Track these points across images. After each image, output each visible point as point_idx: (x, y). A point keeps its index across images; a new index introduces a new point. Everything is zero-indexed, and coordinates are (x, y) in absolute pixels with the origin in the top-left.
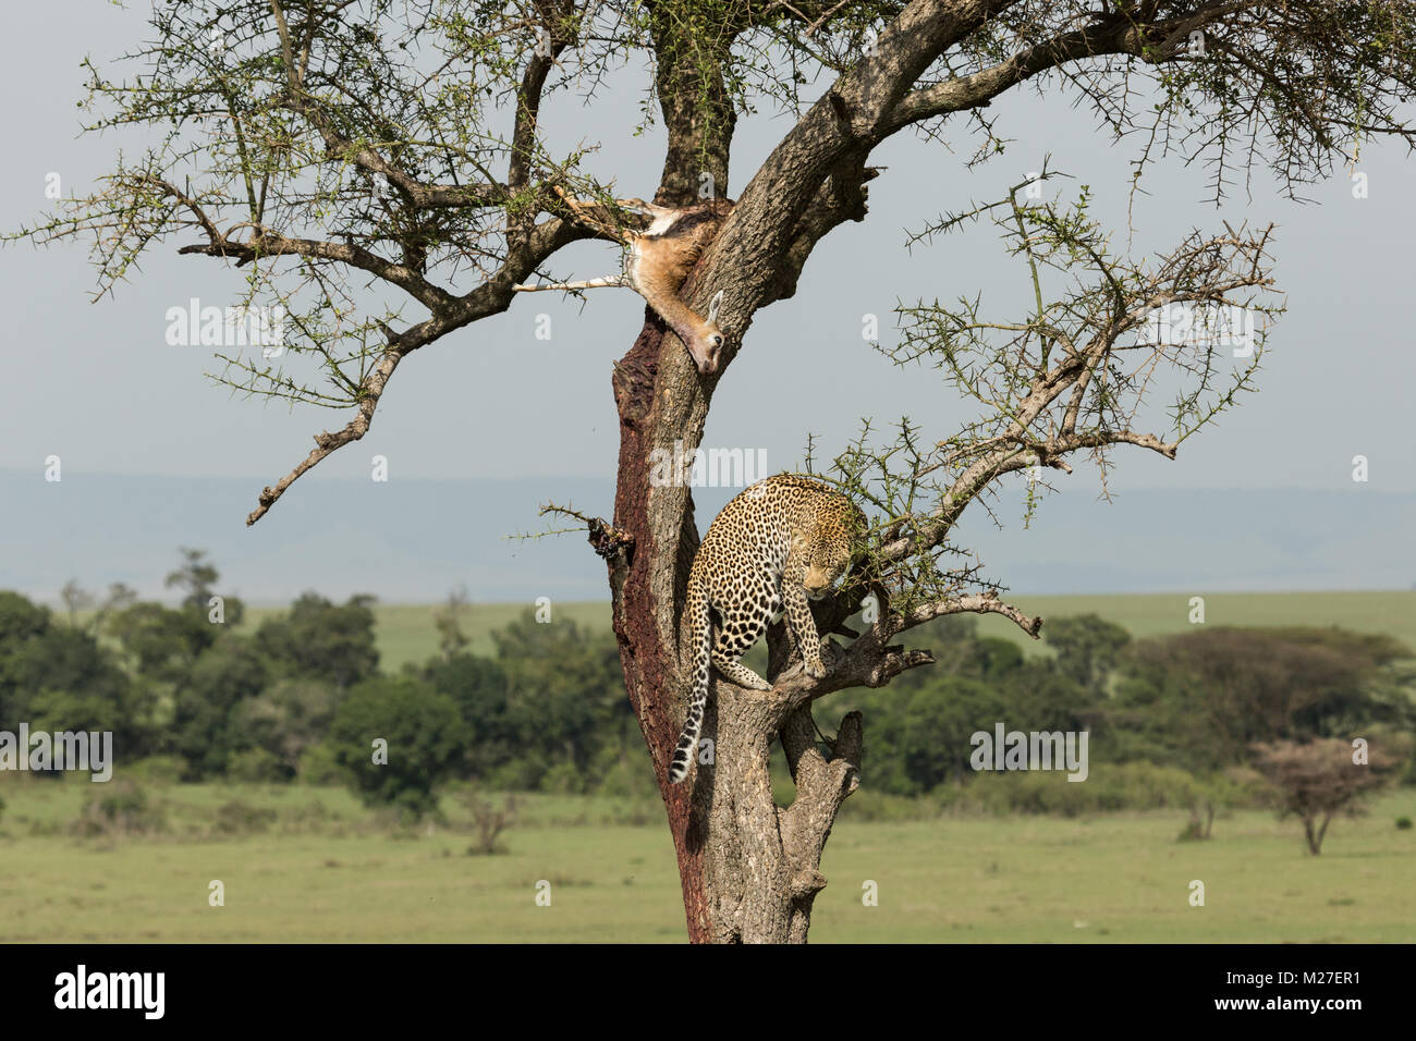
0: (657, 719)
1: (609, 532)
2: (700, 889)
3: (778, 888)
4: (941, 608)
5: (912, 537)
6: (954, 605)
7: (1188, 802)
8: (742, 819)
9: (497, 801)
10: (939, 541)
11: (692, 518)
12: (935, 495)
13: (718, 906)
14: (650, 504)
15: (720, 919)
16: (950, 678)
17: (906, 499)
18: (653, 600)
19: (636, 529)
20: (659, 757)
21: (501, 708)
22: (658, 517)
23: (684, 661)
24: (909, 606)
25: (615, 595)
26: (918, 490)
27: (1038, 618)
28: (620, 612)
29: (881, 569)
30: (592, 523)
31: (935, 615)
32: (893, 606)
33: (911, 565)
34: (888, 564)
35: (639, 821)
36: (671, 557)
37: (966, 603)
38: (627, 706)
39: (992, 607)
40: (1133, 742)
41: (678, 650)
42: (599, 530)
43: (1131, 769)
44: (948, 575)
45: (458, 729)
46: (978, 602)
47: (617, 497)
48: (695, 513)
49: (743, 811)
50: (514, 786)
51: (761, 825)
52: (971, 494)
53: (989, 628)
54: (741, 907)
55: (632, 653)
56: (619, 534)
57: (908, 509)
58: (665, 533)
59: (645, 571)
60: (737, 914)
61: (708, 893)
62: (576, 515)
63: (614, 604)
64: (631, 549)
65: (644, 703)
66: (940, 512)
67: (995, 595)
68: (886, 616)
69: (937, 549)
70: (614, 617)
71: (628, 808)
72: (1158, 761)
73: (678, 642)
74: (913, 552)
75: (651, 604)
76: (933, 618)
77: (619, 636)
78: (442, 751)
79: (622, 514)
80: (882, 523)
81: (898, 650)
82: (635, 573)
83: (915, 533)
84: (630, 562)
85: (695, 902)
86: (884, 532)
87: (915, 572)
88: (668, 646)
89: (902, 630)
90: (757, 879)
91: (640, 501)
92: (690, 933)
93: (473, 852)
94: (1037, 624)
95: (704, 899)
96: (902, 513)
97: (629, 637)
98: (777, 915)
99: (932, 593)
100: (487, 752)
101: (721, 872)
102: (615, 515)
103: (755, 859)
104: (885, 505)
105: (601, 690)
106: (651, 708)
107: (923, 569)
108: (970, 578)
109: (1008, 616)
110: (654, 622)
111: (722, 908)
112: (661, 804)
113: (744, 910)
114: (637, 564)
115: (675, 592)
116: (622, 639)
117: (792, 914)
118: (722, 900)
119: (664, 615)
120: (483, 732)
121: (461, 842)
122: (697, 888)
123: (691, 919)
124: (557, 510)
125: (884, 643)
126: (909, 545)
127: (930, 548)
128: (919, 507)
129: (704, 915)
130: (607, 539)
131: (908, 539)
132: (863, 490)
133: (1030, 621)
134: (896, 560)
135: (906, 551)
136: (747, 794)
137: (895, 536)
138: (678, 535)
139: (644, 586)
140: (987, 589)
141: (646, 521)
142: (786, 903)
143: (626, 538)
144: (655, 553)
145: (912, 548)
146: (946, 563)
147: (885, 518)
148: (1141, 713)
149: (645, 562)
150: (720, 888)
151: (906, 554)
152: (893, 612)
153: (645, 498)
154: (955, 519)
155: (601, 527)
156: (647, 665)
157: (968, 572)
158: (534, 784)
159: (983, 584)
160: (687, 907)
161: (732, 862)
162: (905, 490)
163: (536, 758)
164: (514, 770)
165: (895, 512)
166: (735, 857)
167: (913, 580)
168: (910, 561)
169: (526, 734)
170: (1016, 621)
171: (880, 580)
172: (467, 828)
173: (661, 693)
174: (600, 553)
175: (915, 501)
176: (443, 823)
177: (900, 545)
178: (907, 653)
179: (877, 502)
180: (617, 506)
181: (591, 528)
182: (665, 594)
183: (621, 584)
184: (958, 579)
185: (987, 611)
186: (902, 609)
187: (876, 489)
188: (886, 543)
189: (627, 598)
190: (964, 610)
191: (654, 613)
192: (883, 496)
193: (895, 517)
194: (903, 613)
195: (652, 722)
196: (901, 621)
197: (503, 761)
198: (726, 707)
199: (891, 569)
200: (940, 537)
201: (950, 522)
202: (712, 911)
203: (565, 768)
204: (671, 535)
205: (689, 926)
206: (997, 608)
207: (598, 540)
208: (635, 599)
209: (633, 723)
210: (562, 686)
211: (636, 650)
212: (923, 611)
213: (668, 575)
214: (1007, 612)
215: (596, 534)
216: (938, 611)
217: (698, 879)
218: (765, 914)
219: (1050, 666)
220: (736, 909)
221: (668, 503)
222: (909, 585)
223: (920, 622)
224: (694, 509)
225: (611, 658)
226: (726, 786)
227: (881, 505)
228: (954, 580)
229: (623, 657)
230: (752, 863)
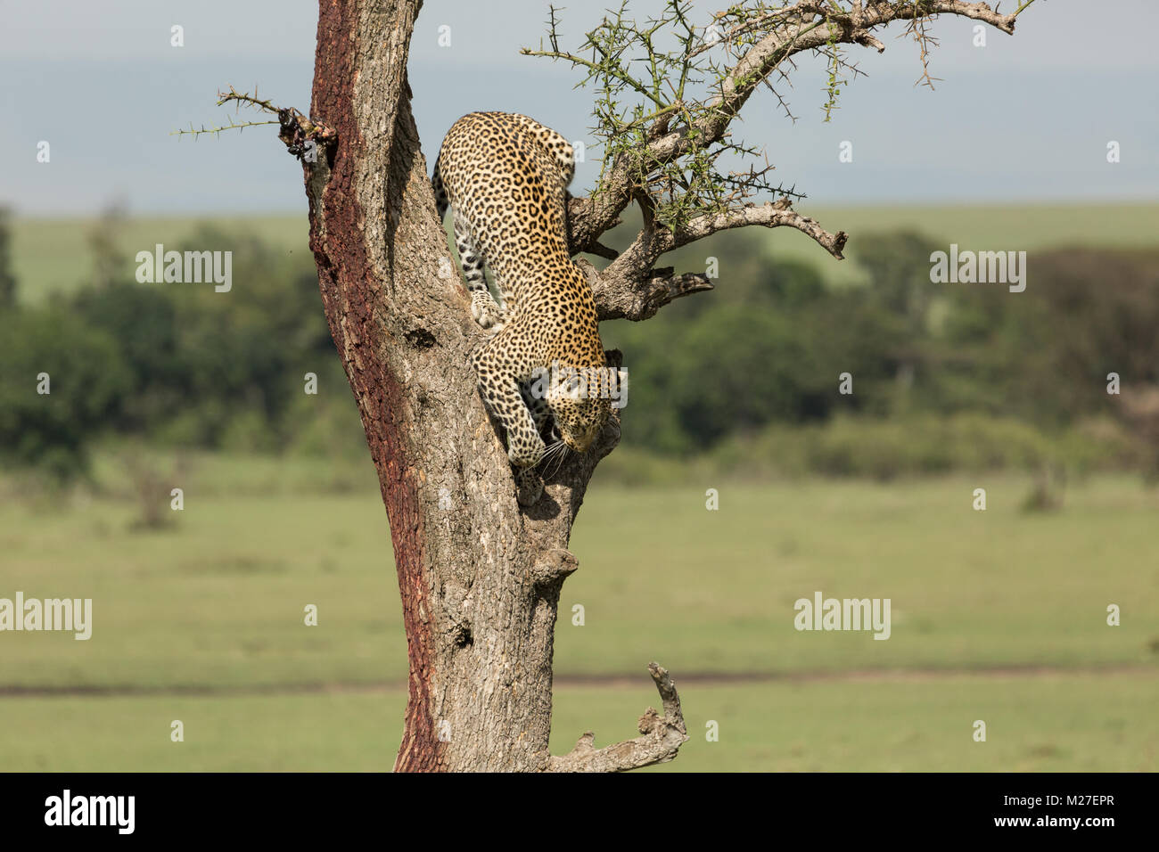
0: (366, 360)
1: (305, 126)
2: (420, 573)
3: (517, 572)
4: (720, 221)
5: (684, 132)
6: (736, 217)
7: (1032, 463)
8: (472, 485)
9: (163, 463)
10: (718, 137)
11: (409, 107)
12: (712, 78)
13: (442, 594)
14: (356, 90)
15: (445, 611)
16: (730, 309)
17: (676, 85)
18: (360, 212)
19: (339, 122)
20: (368, 408)
21: (169, 346)
22: (366, 107)
23: (399, 287)
24: (681, 218)
25: (312, 205)
26: (691, 73)
27: (842, 234)
28: (319, 226)
29: (645, 172)
30: (284, 114)
31: (713, 229)
32: (660, 218)
33: (682, 167)
34: (654, 165)
35: (342, 488)
36: (382, 158)
37: (752, 214)
38: (329, 344)
39: (784, 220)
40: (961, 388)
41: (391, 273)
42: (293, 124)
43: (962, 424)
44: (730, 179)
45: (116, 374)
46: (767, 213)
47: (315, 82)
48: (412, 102)
49: (473, 475)
50: (185, 445)
51: (496, 493)
52: (758, 78)
53: (783, 245)
54: (470, 596)
55: (334, 277)
56: (318, 128)
57: (679, 96)
58: (375, 126)
59: (350, 175)
60: (466, 603)
61: (430, 577)
62: (264, 104)
63: (312, 216)
64: (332, 148)
65: (349, 341)
66: (718, 100)
67: (788, 204)
68: (652, 231)
69: (715, 146)
70: (311, 232)
71: (328, 470)
72: (995, 412)
73: (391, 264)
74: (685, 151)
75: (357, 216)
76: (710, 234)
77: (317, 256)
78: (95, 402)
79: (321, 103)
80: (646, 114)
81: (667, 273)
82: (338, 177)
83: (688, 127)
84: (331, 164)
85: (413, 588)
86: (649, 124)
87: (688, 175)
88: (378, 269)
89: (672, 248)
90: (490, 560)
91: (344, 87)
92: (408, 628)
93: (137, 527)
94: (841, 241)
95: (424, 585)
96: (671, 102)
97: (331, 258)
98: (516, 605)
99: (709, 202)
100: (153, 402)
101: (446, 551)
102: (313, 105)
103: (488, 535)
104: (650, 91)
105: (293, 325)
106: (357, 346)
107: (697, 171)
108: (756, 183)
109: (804, 231)
110: (362, 239)
111: (448, 597)
112: (371, 468)
113: (475, 599)
114: (340, 166)
115: (388, 201)
116: (323, 260)
117: (535, 603)
118: (447, 586)
119: (374, 230)
120: (147, 376)
121: (119, 516)
122: (416, 571)
123: (408, 611)
124: (239, 98)
125: (649, 265)
126: (680, 141)
127: (707, 145)
128: (693, 93)
129: (425, 605)
130: (302, 134)
131: (678, 135)
132: (622, 73)
133: (831, 237)
134: (663, 160)
135: (676, 149)
136: (478, 454)
137: (663, 131)
138: (391, 129)
139: (349, 193)
140: (778, 197)
141: (350, 112)
142: (527, 590)
143: (326, 133)
144: (362, 151)
145: (683, 145)
146: (727, 164)
147: (650, 108)
148: (974, 353)
149: (350, 163)
150: (445, 571)
151: (676, 153)
152: (660, 226)
153: (350, 83)
154: (738, 109)
155: (295, 119)
156: (352, 294)
157: (754, 176)
158: (211, 440)
159: (773, 191)
160: (404, 595)
161: (460, 538)
162: (675, 73)
163: (212, 409)
164: (186, 424)
165: (662, 100)
166: (463, 532)
167: (685, 185)
168: (681, 162)
169: (201, 378)
170: (814, 237)
171: (642, 185)
172: (124, 497)
173: (371, 328)
174: (293, 152)
175: (688, 85)
176: (97, 491)
177: (668, 142)
178: (678, 277)
179: (640, 88)
180: (315, 93)
181: (282, 121)
182: (375, 204)
183: (319, 191)
184: (741, 184)
185: (779, 224)
186: (671, 222)
187: (639, 72)
188: (652, 139)
189: (328, 208)
190: (749, 223)
191: (361, 227)
192: (647, 81)
193: (662, 106)
194: (672, 227)
195: (359, 363)
196: (670, 237)
197: (170, 413)
198: (452, 345)
199: (657, 172)
200: (719, 132)
201: (731, 113)
202: (434, 600)
203: (248, 423)
204: (383, 129)
205: (407, 619)
206: (790, 221)
207: (291, 136)
208: (338, 209)
209: (337, 367)
210: (247, 321)
211: (340, 274)
212: (698, 224)
213: (379, 179)
214: (803, 225)
215: (290, 130)
216: (717, 224)
217: (417, 560)
218: (501, 604)
219: (856, 295)
220: (465, 598)
221: (379, 89)
222: (680, 192)
223: (694, 238)
224: (410, 96)
225: (307, 285)
226: (452, 444)
227: (645, 92)
228: (737, 186)
229: (322, 282)
230: (485, 539)
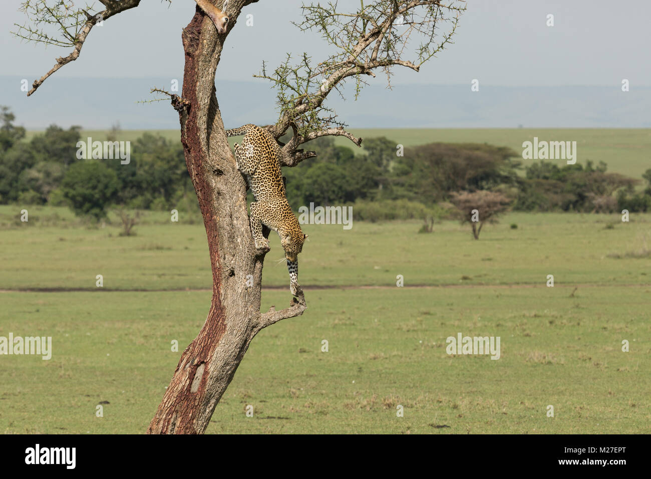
0: (200, 179)
1: (180, 100)
2: (217, 252)
3: (250, 251)
4: (319, 134)
5: (307, 104)
6: (325, 132)
7: (423, 217)
8: (235, 222)
9: (132, 214)
10: (319, 105)
11: (215, 94)
12: (318, 86)
13: (224, 258)
14: (197, 88)
15: (225, 264)
16: (323, 164)
17: (305, 88)
18: (198, 129)
19: (191, 99)
20: (200, 195)
21: (134, 174)
22: (201, 94)
23: (211, 155)
24: (306, 132)
25: (182, 127)
26: (310, 84)
27: (361, 138)
28: (184, 134)
29: (294, 117)
30: (173, 96)
31: (317, 136)
32: (299, 132)
33: (307, 115)
34: (297, 115)
35: (191, 222)
36: (206, 111)
37: (330, 131)
38: (187, 174)
39: (341, 133)
40: (400, 191)
41: (208, 150)
42: (176, 99)
43: (399, 202)
44: (323, 119)
45: (116, 183)
46: (335, 131)
47: (183, 86)
48: (216, 93)
49: (235, 219)
50: (139, 207)
51: (243, 225)
52: (333, 85)
53: (340, 142)
54: (234, 259)
55: (189, 151)
56: (184, 101)
57: (306, 92)
58: (204, 101)
59: (195, 117)
60: (232, 262)
61: (220, 253)
62: (166, 93)
63: (182, 131)
64: (189, 108)
65: (194, 173)
66: (319, 93)
67: (342, 128)
68: (296, 137)
69: (318, 108)
70: (182, 136)
71: (187, 217)
72: (410, 199)
73: (208, 147)
74: (308, 110)
75: (197, 131)
76: (316, 138)
77: (184, 144)
78: (109, 193)
79: (185, 93)
80: (295, 97)
81: (301, 151)
82: (191, 118)
83: (309, 102)
84: (189, 113)
85: (215, 257)
86: (296, 101)
87: (309, 118)
88: (204, 149)
89: (303, 143)
90: (241, 247)
91: (193, 87)
92: (213, 270)
93: (121, 235)
94: (360, 141)
95: (218, 255)
96: (303, 93)
97: (188, 145)
98: (249, 263)
99: (316, 127)
100: (127, 193)
101: (226, 244)
102: (183, 93)
103: (240, 239)
104: (296, 90)
105: (176, 167)
106: (197, 174)
107: (312, 117)
108: (332, 121)
109: (348, 137)
110: (199, 139)
111: (226, 259)
112: (201, 215)
113: (235, 260)
114: (192, 114)
115: (208, 126)
116: (185, 145)
117: (256, 262)
118: (226, 256)
119: (203, 136)
120: (126, 184)
121: (116, 231)
122: (216, 251)
123: (213, 264)
124: (158, 91)
125: (295, 148)
126: (306, 107)
127: (315, 108)
128: (311, 91)
129: (219, 263)
130: (179, 103)
131: (306, 105)
132: (287, 83)
133: (357, 140)
134: (300, 113)
135: (305, 109)
136: (237, 211)
137: (301, 103)
138: (209, 102)
139: (195, 123)
140: (339, 126)
141: (195, 96)
142: (253, 258)
143: (187, 103)
144: (199, 109)
145: (307, 108)
146: (322, 114)
147: (296, 95)
148: (403, 179)
149: (195, 113)
150: (226, 251)
151: (305, 111)
152: (299, 135)
153: (195, 86)
154: (326, 96)
155: (177, 98)
156: (195, 157)
157: (331, 118)
158: (147, 206)
159: (337, 124)
160: (212, 259)
161: (231, 240)
162: (305, 83)
163: (148, 196)
164: (139, 200)
165: (300, 93)
166: (232, 238)
167: (308, 121)
168: (307, 114)
169: (144, 185)
170: (351, 139)
171: (293, 121)
172: (119, 225)
173: (201, 168)
174: (176, 109)
175: (309, 88)
176: (109, 223)
177: (302, 107)
178: (305, 152)
179: (293, 89)
180: (183, 89)
181: (172, 99)
182: (203, 127)
183: (184, 122)
184: (327, 121)
185: (339, 135)
186: (303, 134)
187: (293, 83)
188: (297, 106)
189: (187, 128)
190: (329, 135)
191: (198, 135)
192: (295, 86)
193: (300, 95)
194: (303, 136)
195: (197, 181)
196: (303, 139)
197: (134, 197)
198: (229, 175)
199: (299, 117)
200: (319, 103)
201: (324, 97)
202: (222, 261)
203: (160, 200)
204: (206, 102)
205: (212, 267)
206: (343, 134)
207: (175, 104)
208: (191, 129)
209: (189, 181)
210: (160, 165)
211: (191, 151)
212: (312, 135)
213: (205, 118)
214: (347, 135)
215: (175, 101)
216: (319, 135)
217: (216, 247)
218: (244, 262)
219: (365, 159)
220: (232, 260)
221: (205, 88)
222: (306, 124)
223: (311, 139)
224: (216, 91)
225: (180, 154)
226: (228, 208)
227: (294, 90)
228: (325, 122)
229: (186, 154)
230: (239, 240)
